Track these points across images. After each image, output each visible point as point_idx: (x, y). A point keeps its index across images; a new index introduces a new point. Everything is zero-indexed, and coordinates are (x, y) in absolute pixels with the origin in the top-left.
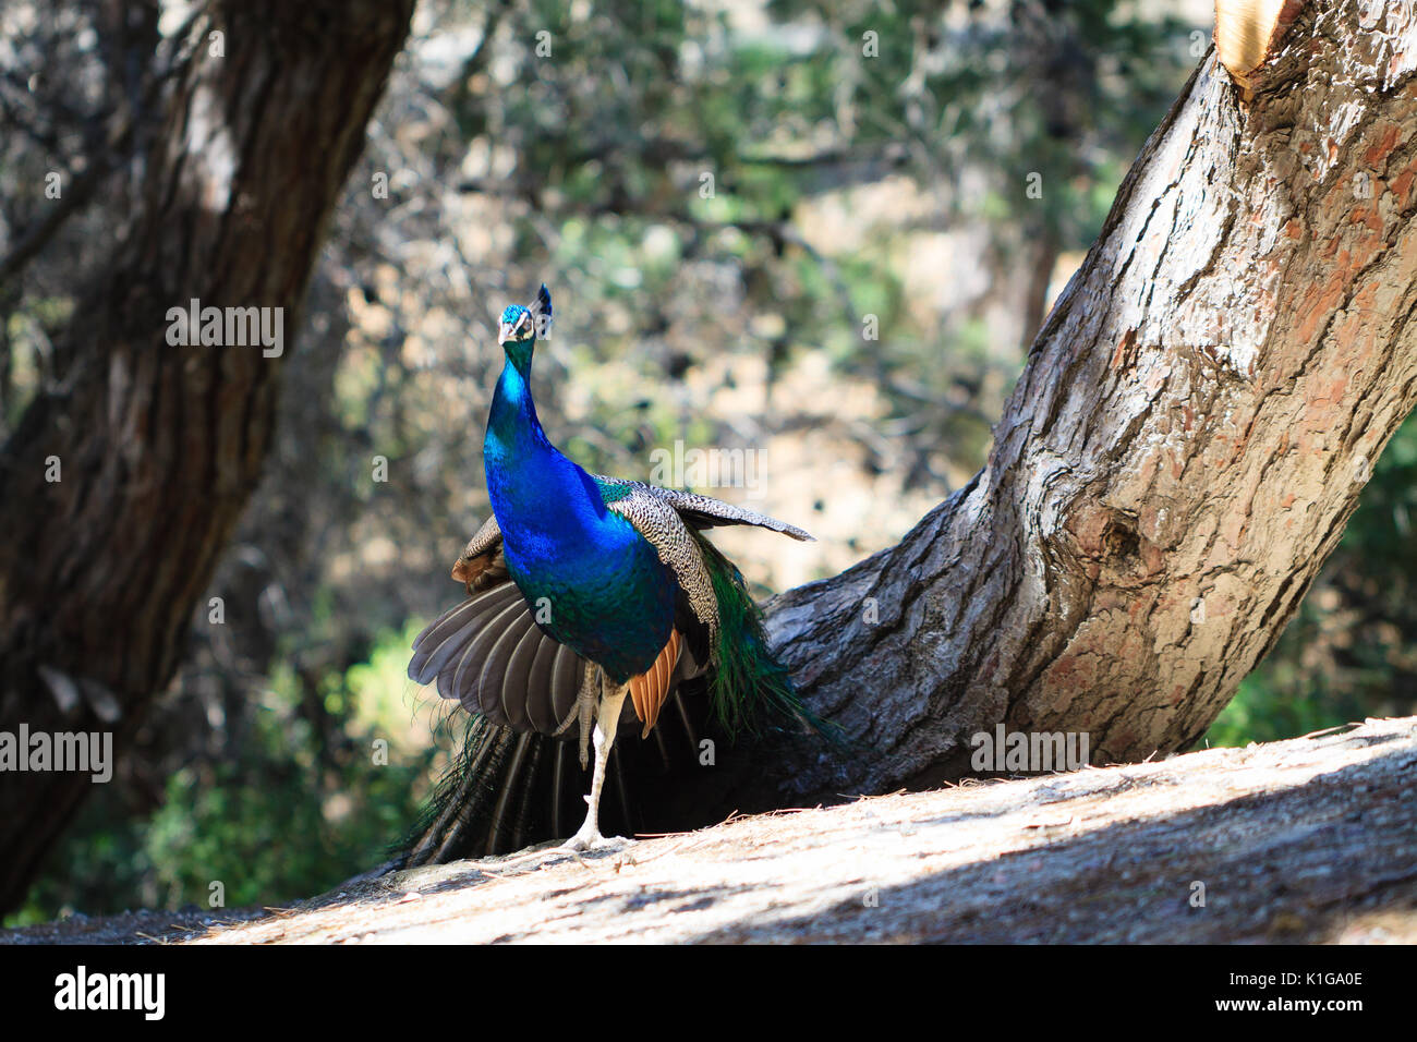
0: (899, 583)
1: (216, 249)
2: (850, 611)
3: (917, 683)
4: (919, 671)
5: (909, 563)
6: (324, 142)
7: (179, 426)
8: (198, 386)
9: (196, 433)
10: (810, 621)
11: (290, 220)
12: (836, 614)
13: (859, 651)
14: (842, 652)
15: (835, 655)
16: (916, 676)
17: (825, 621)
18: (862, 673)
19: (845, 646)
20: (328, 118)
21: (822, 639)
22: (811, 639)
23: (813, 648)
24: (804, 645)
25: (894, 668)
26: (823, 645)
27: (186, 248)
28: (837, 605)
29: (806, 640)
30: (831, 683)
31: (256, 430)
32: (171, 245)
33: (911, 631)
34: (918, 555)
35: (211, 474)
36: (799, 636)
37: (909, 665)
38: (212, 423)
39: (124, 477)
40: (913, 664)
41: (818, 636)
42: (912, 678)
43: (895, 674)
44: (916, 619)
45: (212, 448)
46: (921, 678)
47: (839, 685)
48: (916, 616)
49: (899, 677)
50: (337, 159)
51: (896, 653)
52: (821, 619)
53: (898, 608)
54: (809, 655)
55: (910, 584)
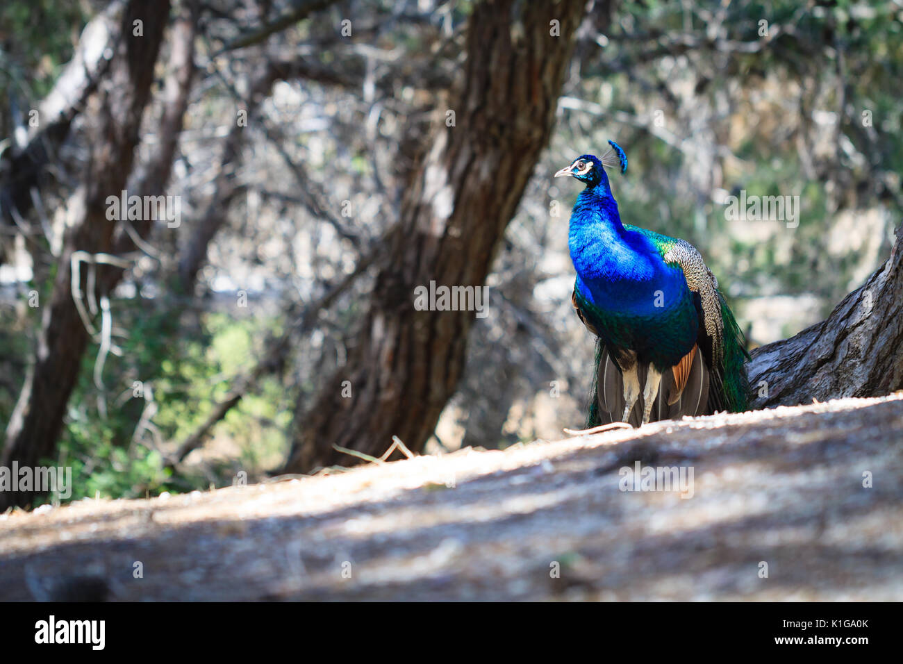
0: (833, 332)
1: (436, 259)
2: (802, 353)
3: (841, 392)
4: (843, 385)
5: (840, 319)
6: (499, 199)
7: (410, 359)
8: (422, 337)
9: (419, 365)
10: (777, 360)
11: (478, 244)
12: (793, 355)
13: (807, 374)
14: (796, 376)
15: (791, 378)
16: (841, 388)
17: (787, 359)
18: (808, 388)
19: (798, 372)
20: (502, 186)
21: (784, 370)
22: (777, 371)
23: (778, 375)
24: (772, 374)
25: (828, 383)
26: (785, 374)
27: (418, 258)
28: (793, 350)
29: (774, 371)
30: (789, 395)
31: (454, 366)
32: (410, 256)
33: (839, 360)
34: (846, 313)
35: (427, 389)
36: (770, 369)
37: (837, 382)
38: (429, 359)
39: (378, 390)
40: (840, 381)
41: (781, 369)
42: (838, 389)
43: (828, 388)
44: (843, 352)
45: (428, 374)
46: (844, 389)
47: (793, 396)
48: (843, 350)
49: (831, 389)
50: (506, 210)
51: (829, 374)
52: (784, 358)
53: (832, 347)
54: (776, 380)
55: (840, 331)
